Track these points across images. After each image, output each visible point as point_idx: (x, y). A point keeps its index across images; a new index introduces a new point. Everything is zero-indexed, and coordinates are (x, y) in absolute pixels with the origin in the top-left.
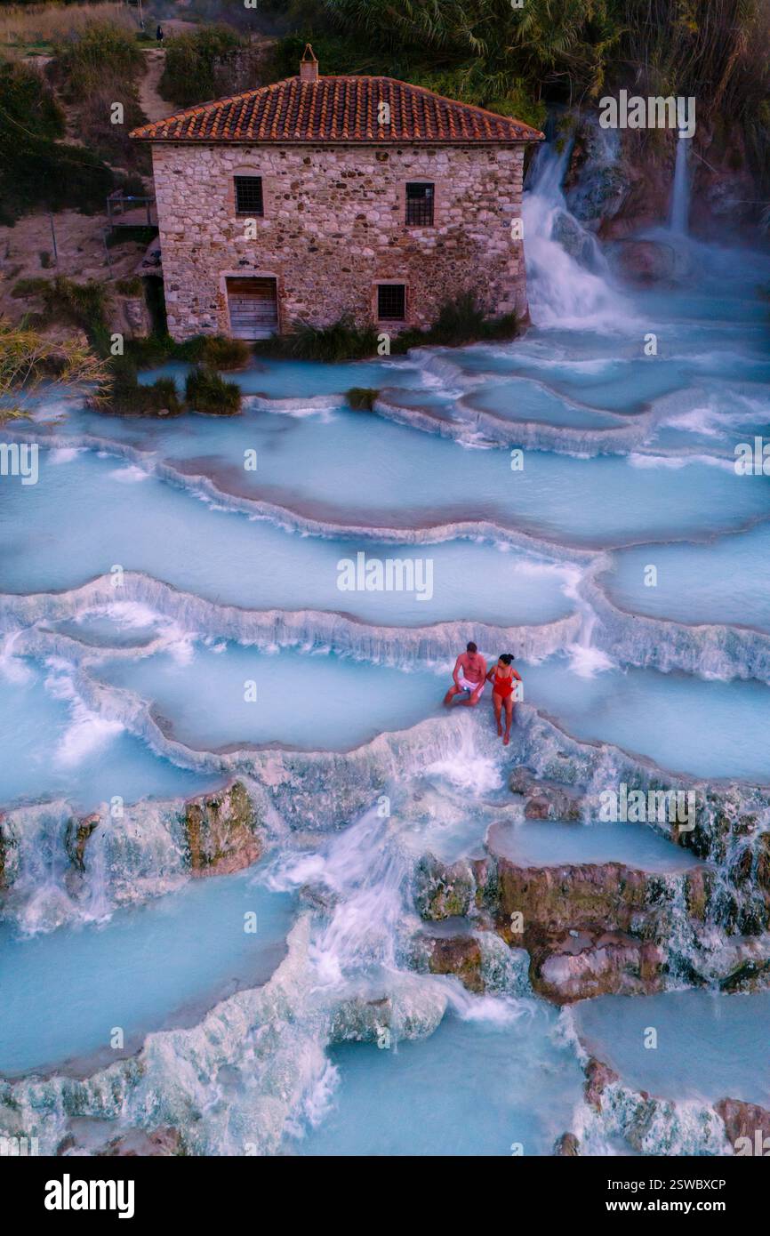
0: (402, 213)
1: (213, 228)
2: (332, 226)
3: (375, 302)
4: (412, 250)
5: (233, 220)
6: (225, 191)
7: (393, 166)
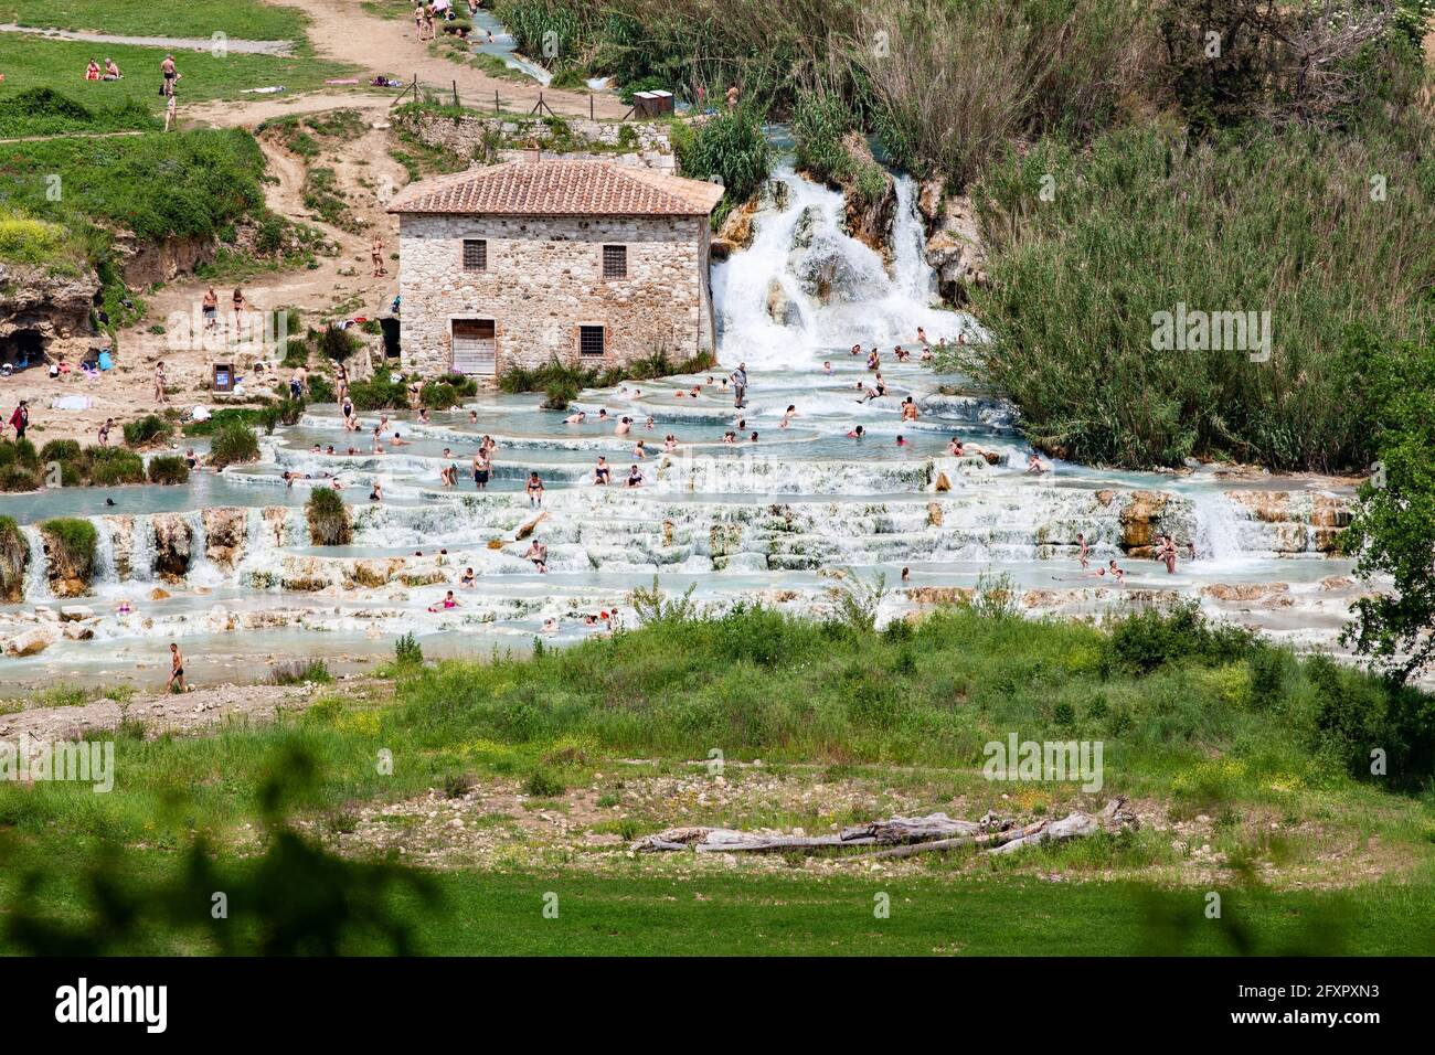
0: (601, 268)
1: (444, 280)
2: (543, 279)
3: (578, 340)
4: (610, 299)
5: (461, 274)
6: (456, 251)
7: (593, 232)
